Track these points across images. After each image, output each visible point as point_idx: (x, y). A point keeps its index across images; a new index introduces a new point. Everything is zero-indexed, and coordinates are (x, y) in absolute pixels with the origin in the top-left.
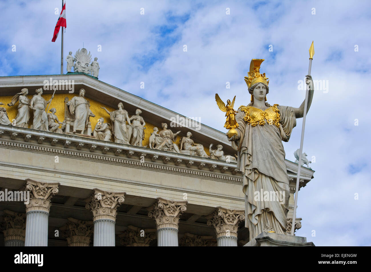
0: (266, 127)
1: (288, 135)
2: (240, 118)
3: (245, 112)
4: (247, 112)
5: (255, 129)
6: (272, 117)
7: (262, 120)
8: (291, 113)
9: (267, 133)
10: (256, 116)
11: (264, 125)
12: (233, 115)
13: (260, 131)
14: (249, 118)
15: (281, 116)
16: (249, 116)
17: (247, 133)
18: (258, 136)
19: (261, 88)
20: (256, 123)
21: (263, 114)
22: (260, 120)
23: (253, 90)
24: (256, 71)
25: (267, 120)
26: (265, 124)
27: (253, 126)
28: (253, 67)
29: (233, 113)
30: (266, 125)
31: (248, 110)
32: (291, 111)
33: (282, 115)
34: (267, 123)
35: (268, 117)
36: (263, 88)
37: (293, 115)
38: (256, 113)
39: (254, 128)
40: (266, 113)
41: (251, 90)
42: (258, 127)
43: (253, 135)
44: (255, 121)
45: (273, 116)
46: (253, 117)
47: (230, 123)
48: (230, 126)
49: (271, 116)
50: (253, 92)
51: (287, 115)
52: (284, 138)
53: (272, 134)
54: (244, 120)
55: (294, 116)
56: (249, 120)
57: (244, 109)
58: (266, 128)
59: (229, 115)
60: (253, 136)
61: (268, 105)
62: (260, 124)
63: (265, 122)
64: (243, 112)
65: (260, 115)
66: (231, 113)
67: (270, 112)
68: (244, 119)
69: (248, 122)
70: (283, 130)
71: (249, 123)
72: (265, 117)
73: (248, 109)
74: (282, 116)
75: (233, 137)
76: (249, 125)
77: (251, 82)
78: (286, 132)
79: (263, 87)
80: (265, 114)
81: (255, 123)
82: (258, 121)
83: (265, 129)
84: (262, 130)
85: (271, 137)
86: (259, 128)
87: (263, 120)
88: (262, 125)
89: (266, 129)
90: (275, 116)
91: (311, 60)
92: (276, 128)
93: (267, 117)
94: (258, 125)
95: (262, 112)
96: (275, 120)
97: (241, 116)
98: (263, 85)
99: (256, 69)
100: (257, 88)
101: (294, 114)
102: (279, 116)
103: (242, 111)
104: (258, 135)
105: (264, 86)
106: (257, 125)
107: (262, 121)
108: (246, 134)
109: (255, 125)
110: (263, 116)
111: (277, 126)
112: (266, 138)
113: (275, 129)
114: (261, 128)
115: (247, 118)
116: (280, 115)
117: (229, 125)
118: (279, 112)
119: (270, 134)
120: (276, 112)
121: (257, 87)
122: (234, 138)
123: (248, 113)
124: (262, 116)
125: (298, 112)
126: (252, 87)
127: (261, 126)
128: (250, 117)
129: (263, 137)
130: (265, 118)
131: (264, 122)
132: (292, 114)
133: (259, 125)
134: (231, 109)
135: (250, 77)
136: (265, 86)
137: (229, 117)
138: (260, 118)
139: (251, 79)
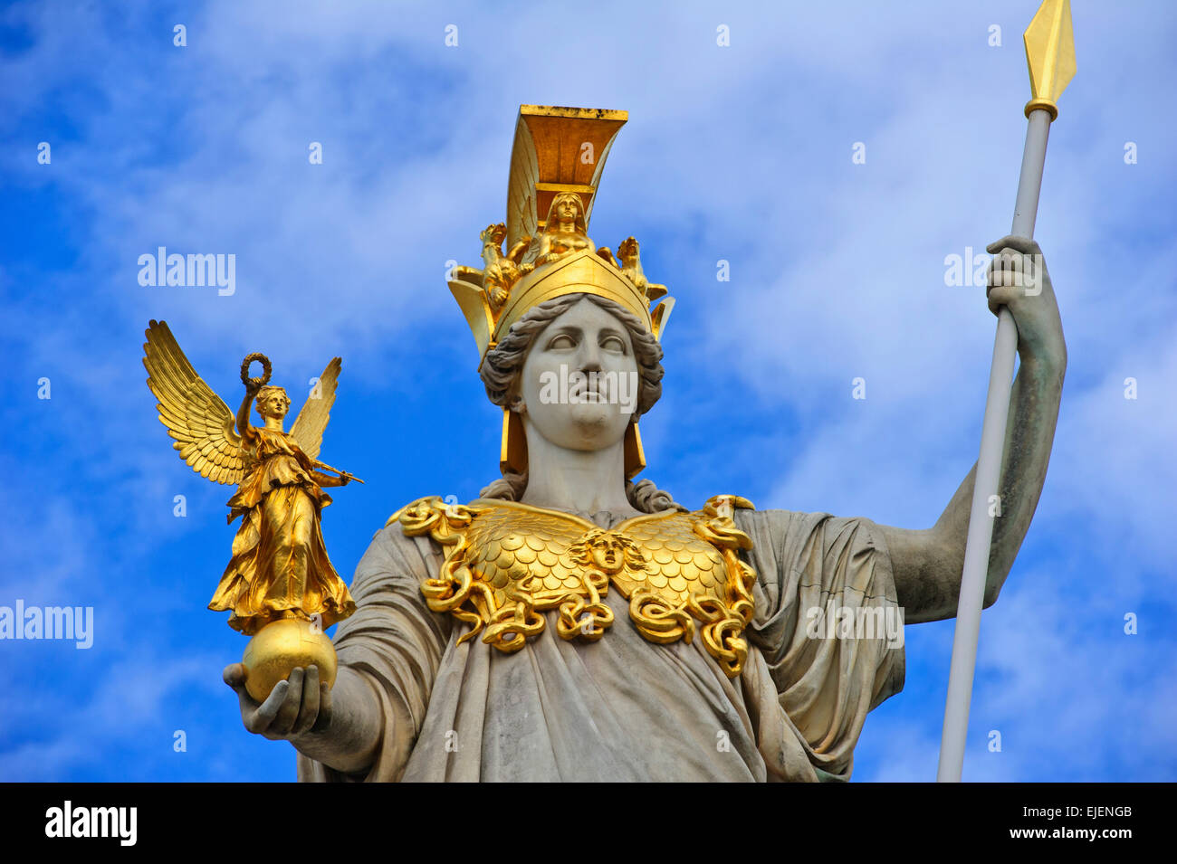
0: (615, 656)
1: (825, 758)
2: (391, 588)
3: (438, 546)
4: (454, 543)
5: (516, 673)
6: (679, 583)
7: (587, 597)
8: (854, 565)
9: (622, 706)
10: (537, 568)
11: (605, 642)
12: (302, 505)
13: (561, 688)
14: (467, 583)
15: (764, 585)
16: (471, 566)
17: (441, 704)
18: (541, 725)
19: (591, 339)
20: (531, 621)
21: (600, 555)
22: (565, 599)
23: (518, 368)
24: (556, 222)
25: (628, 599)
26: (608, 629)
27: (500, 651)
28: (534, 183)
29: (302, 485)
30: (618, 643)
31: (465, 525)
32: (858, 546)
33: (771, 575)
34: (623, 630)
35: (640, 575)
36: (603, 345)
37: (872, 586)
38: (535, 543)
39: (509, 663)
40: (621, 543)
41: (506, 371)
42: (545, 657)
43: (495, 718)
44: (521, 608)
45: (690, 571)
46: (509, 578)
47: (267, 572)
48: (270, 595)
49: (672, 569)
50: (516, 386)
51: (817, 581)
52: (790, 770)
53: (674, 715)
54: (421, 601)
55: (881, 591)
56: (467, 605)
57: (430, 516)
58: (612, 663)
59: (263, 501)
60: (498, 728)
61: (653, 502)
62: (562, 628)
63: (610, 616)
64: (424, 545)
65: (565, 560)
66: (276, 484)
67: (664, 544)
68: (423, 597)
69: (461, 624)
70: (787, 705)
71: (471, 625)
72: (610, 573)
73: (466, 517)
74: (773, 588)
75: (285, 688)
76: (471, 641)
77: (503, 302)
78: (815, 734)
79: (605, 338)
80: (618, 556)
81: (522, 624)
82: (545, 610)
83: (609, 673)
84: (579, 682)
85: (658, 742)
86: (551, 663)
87: (596, 599)
88: (581, 641)
89: (620, 673)
90: (707, 577)
91: (1041, 117)
92: (716, 678)
93: (626, 579)
94: (549, 639)
95: (591, 535)
96: (710, 607)
97: (399, 571)
98: (604, 320)
99: (555, 200)
100: (551, 346)
101: (885, 579)
102: (748, 583)
103: (411, 537)
104: (539, 716)
105: (616, 325)
106: (534, 639)
107: (581, 604)
108: (430, 719)
109: (521, 638)
110: (598, 566)
111: (718, 658)
112: (612, 742)
113: (696, 682)
114: (567, 662)
115: (456, 587)
116: (751, 571)
117: (262, 593)
118: (743, 551)
119: (655, 717)
120: (720, 546)
121: (553, 330)
122: (296, 694)
123: (462, 545)
124: (591, 570)
125: (920, 562)
126: (511, 337)
127: (571, 651)
128: (475, 578)
129: (588, 734)
130: (612, 584)
131: (602, 614)
132: (866, 575)
133: (560, 638)
134: (283, 452)
135: (497, 267)
136: (628, 323)
137: (257, 520)
138: (573, 583)
139: (508, 282)
